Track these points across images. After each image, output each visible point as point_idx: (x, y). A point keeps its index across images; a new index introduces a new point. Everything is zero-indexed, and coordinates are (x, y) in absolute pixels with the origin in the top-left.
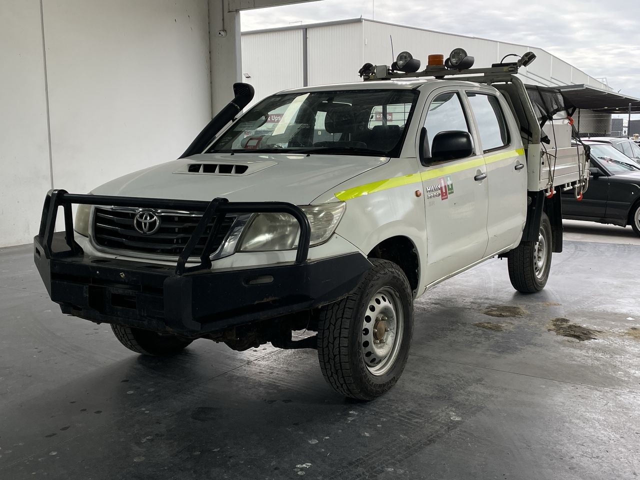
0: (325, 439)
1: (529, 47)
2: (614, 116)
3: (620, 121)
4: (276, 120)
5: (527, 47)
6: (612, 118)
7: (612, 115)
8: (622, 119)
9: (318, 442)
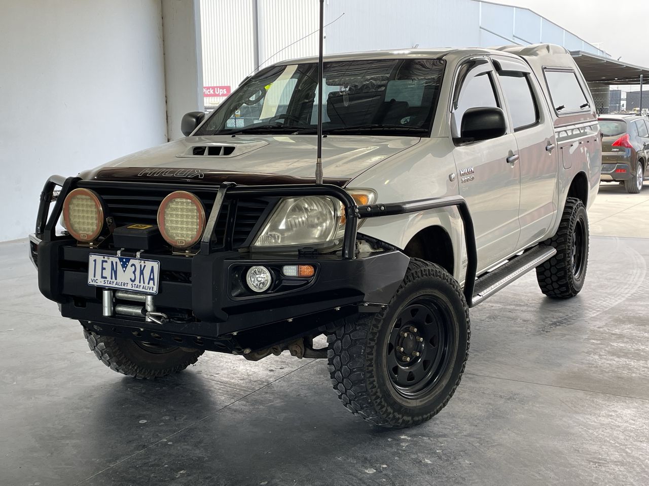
0: (383, 468)
1: (516, 7)
2: (612, 87)
3: (618, 93)
4: (221, 93)
5: (513, 7)
6: (610, 89)
7: (611, 86)
8: (620, 91)
9: (375, 471)
